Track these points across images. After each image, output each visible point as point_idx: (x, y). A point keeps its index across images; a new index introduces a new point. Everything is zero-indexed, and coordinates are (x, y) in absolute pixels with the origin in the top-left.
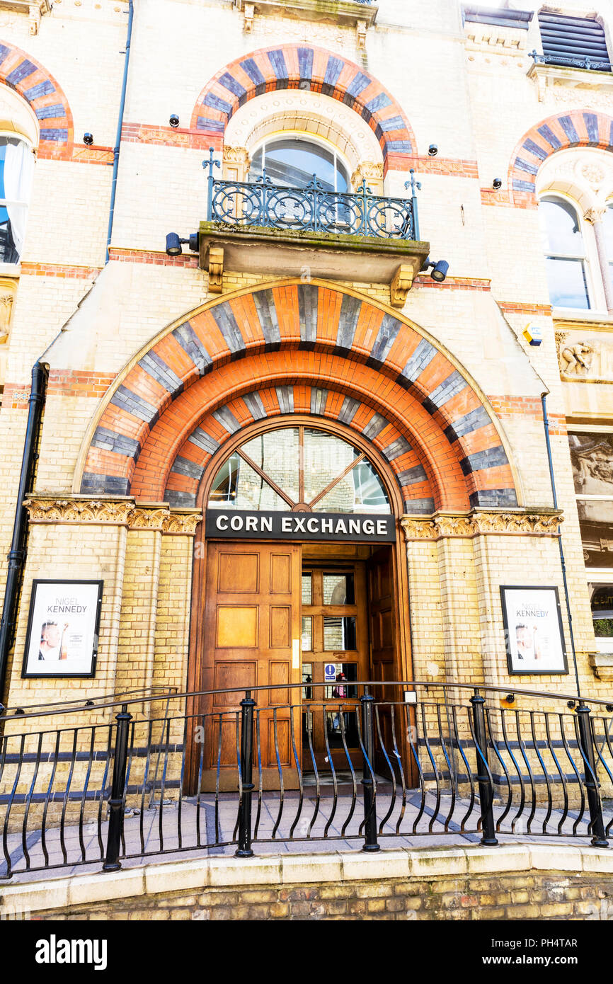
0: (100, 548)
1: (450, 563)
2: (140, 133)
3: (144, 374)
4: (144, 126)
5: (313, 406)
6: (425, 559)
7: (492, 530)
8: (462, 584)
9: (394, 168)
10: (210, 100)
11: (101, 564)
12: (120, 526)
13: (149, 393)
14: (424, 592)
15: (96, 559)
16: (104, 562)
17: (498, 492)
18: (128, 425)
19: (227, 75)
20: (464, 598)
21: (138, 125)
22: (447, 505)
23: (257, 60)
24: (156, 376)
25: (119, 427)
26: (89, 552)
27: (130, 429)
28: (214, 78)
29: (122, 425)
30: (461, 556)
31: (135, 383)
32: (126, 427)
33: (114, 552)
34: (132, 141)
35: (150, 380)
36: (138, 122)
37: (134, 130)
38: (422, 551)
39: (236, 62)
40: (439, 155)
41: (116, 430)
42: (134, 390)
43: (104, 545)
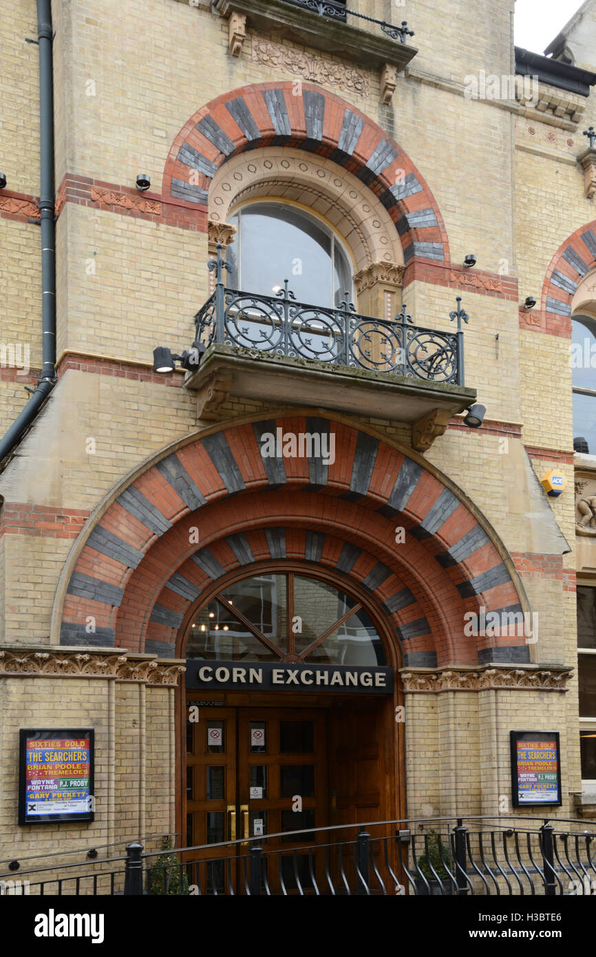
0: (89, 702)
1: (455, 714)
2: (92, 193)
3: (125, 514)
4: (99, 183)
5: (308, 552)
6: (425, 710)
7: (503, 686)
8: (465, 734)
9: (421, 280)
10: (187, 154)
11: (91, 719)
12: (109, 680)
13: (132, 535)
14: (422, 741)
15: (83, 714)
16: (95, 716)
17: (512, 650)
18: (111, 571)
19: (207, 119)
20: (466, 746)
21: (90, 181)
22: (455, 660)
23: (249, 100)
24: (140, 515)
25: (99, 573)
26: (76, 706)
27: (114, 576)
28: (190, 122)
29: (102, 571)
30: (465, 708)
31: (115, 524)
32: (108, 573)
33: (105, 706)
34: (83, 203)
35: (133, 521)
36: (89, 176)
37: (85, 188)
38: (422, 703)
39: (222, 100)
40: (477, 266)
41: (96, 576)
42: (114, 531)
43: (93, 699)
